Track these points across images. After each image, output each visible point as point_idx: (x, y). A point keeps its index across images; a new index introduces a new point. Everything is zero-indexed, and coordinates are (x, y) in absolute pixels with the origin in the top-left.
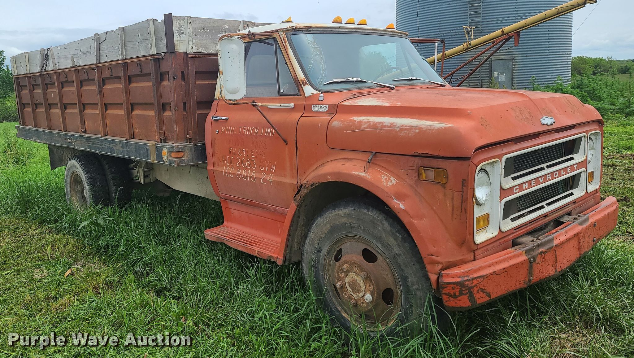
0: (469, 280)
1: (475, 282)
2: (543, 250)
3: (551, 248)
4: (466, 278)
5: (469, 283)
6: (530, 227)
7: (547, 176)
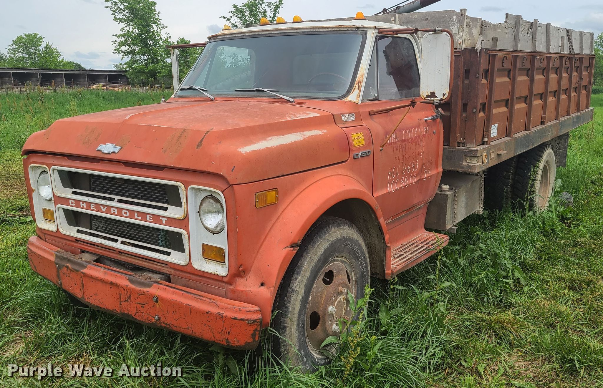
2: (69, 266)
3: (78, 271)
6: (99, 251)
7: (112, 209)
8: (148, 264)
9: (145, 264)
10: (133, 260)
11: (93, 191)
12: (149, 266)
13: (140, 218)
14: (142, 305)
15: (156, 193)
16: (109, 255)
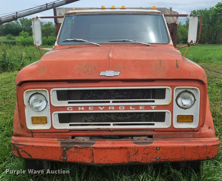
0: (17, 144)
1: (20, 146)
2: (78, 146)
4: (16, 143)
5: (17, 146)
7: (110, 107)
8: (135, 133)
9: (134, 133)
10: (123, 133)
11: (83, 99)
12: (136, 133)
13: (134, 109)
14: (147, 154)
15: (138, 94)
16: (102, 134)
